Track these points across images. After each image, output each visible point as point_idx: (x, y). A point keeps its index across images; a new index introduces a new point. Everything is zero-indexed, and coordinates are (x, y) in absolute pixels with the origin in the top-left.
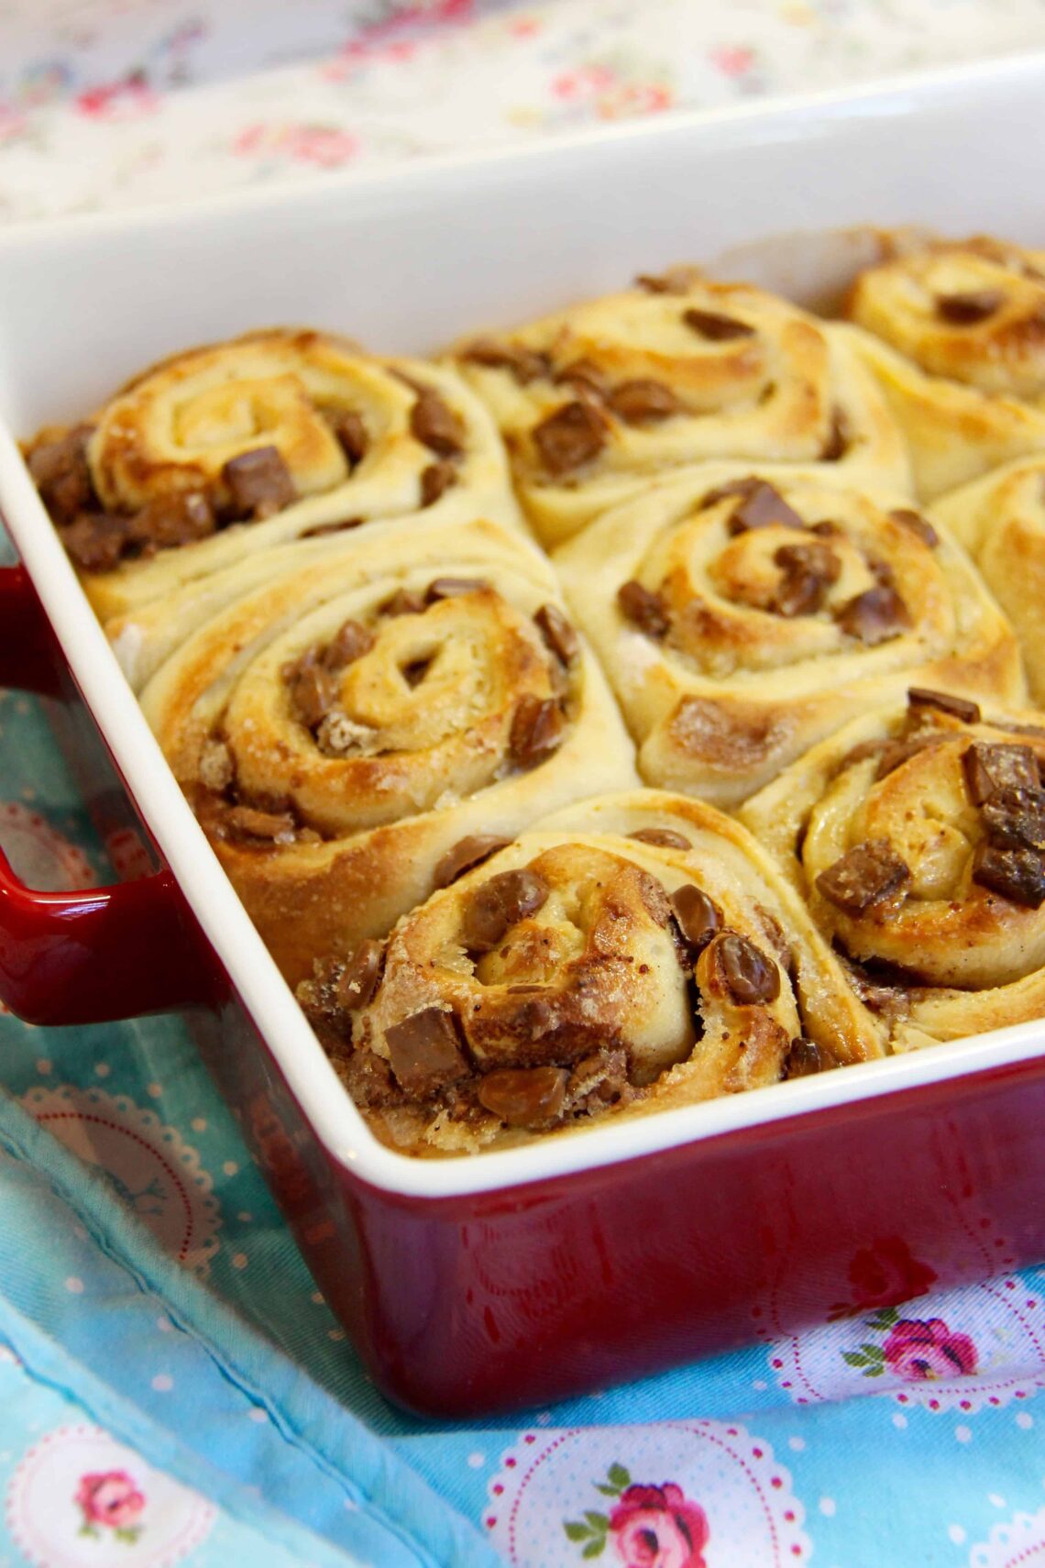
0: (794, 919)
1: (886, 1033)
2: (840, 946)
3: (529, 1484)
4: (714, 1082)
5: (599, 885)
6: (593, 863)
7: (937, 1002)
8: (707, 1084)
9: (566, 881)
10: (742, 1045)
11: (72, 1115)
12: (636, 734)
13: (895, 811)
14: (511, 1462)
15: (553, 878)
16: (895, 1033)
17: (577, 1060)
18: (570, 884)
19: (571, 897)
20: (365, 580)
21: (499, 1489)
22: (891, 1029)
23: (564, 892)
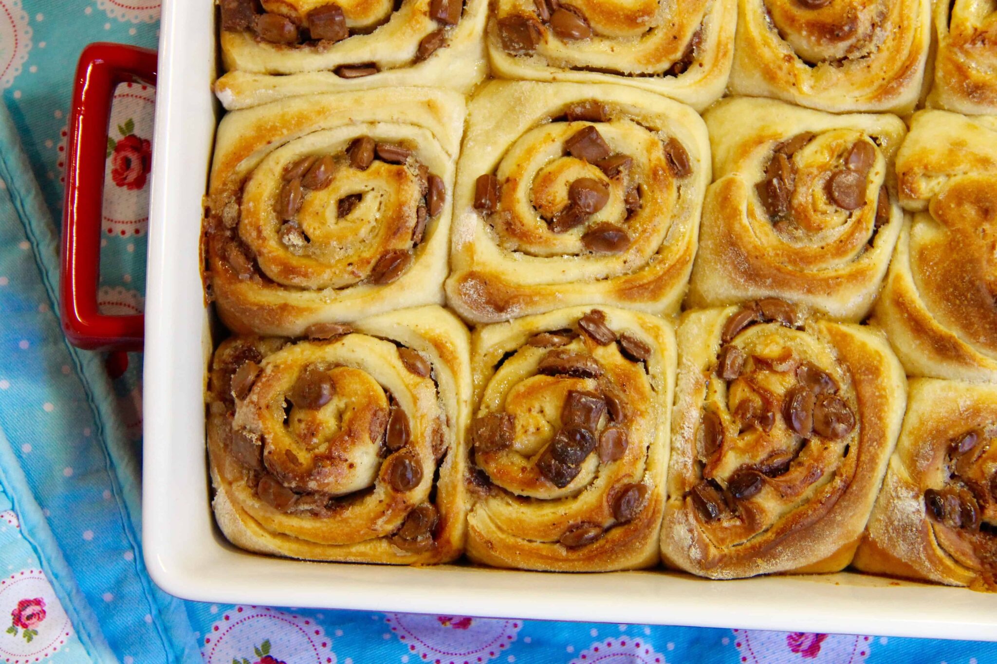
0: (458, 430)
1: (469, 507)
2: (472, 454)
3: (230, 631)
4: (364, 523)
5: (354, 409)
6: (359, 392)
7: (499, 503)
8: (361, 522)
9: (343, 395)
10: (384, 512)
11: (133, 308)
12: (451, 268)
13: (525, 403)
14: (227, 618)
15: (338, 389)
16: (474, 508)
17: (304, 494)
18: (344, 398)
19: (342, 405)
20: (351, 122)
21: (217, 628)
22: (474, 505)
23: (340, 400)
